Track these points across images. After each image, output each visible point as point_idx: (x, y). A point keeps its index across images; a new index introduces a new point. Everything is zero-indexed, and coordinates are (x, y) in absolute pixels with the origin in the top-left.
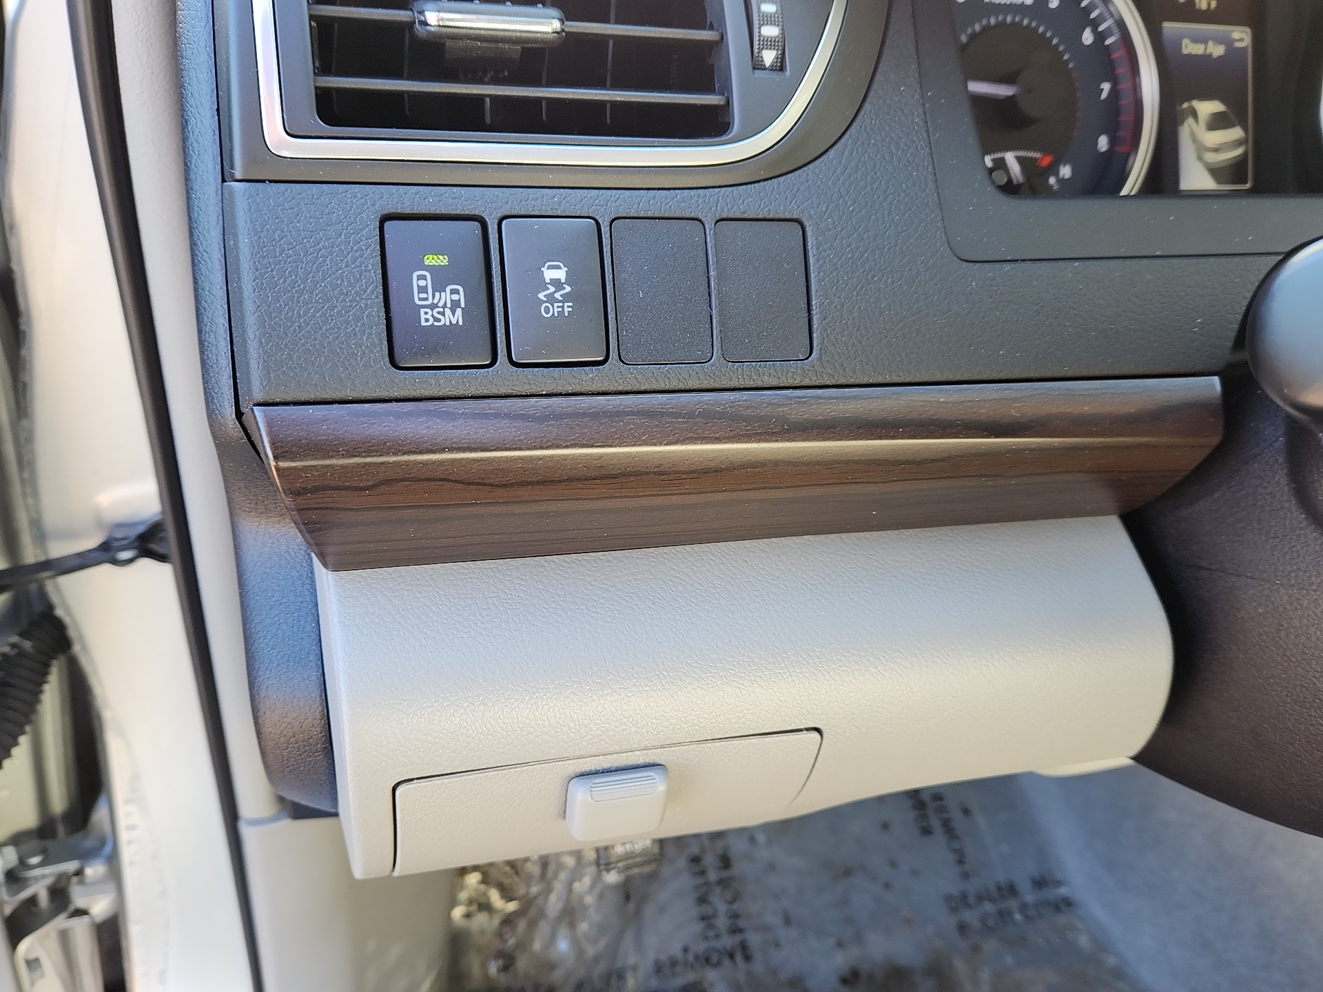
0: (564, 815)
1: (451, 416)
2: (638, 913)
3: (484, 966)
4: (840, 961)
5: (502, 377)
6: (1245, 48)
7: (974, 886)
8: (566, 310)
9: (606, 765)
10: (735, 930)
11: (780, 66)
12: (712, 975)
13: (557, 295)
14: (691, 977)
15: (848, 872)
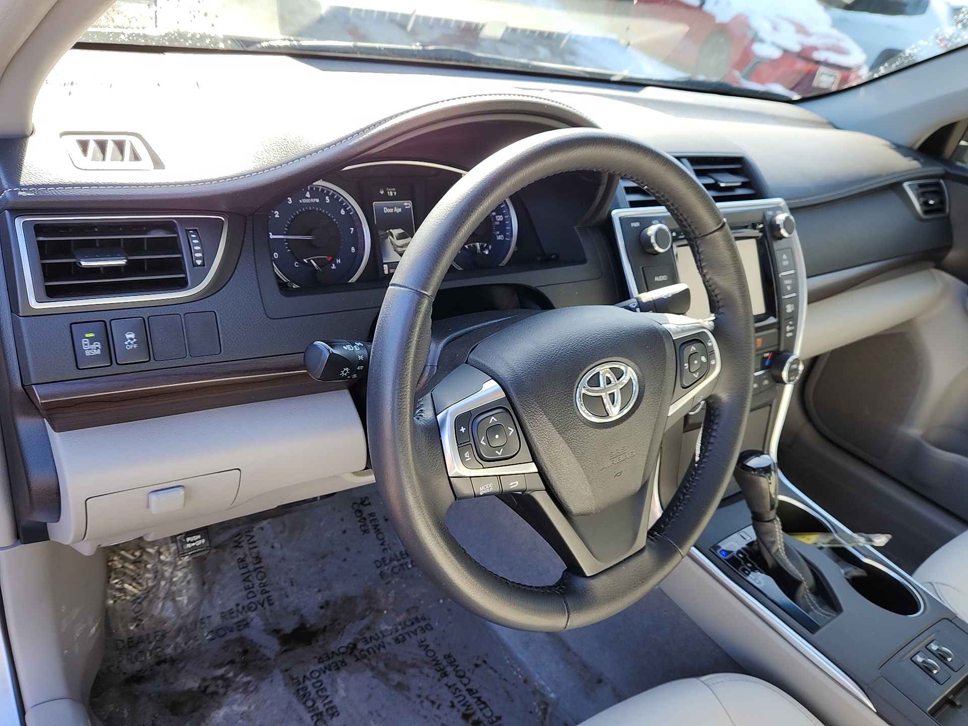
0: (148, 507)
1: (97, 382)
2: (210, 589)
3: (125, 626)
4: (320, 598)
5: (115, 369)
6: (410, 208)
7: (389, 553)
8: (135, 347)
9: (162, 488)
10: (264, 592)
11: (203, 265)
12: (252, 614)
13: (131, 342)
14: (241, 617)
15: (324, 557)
